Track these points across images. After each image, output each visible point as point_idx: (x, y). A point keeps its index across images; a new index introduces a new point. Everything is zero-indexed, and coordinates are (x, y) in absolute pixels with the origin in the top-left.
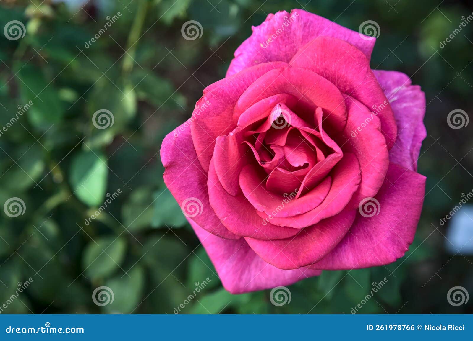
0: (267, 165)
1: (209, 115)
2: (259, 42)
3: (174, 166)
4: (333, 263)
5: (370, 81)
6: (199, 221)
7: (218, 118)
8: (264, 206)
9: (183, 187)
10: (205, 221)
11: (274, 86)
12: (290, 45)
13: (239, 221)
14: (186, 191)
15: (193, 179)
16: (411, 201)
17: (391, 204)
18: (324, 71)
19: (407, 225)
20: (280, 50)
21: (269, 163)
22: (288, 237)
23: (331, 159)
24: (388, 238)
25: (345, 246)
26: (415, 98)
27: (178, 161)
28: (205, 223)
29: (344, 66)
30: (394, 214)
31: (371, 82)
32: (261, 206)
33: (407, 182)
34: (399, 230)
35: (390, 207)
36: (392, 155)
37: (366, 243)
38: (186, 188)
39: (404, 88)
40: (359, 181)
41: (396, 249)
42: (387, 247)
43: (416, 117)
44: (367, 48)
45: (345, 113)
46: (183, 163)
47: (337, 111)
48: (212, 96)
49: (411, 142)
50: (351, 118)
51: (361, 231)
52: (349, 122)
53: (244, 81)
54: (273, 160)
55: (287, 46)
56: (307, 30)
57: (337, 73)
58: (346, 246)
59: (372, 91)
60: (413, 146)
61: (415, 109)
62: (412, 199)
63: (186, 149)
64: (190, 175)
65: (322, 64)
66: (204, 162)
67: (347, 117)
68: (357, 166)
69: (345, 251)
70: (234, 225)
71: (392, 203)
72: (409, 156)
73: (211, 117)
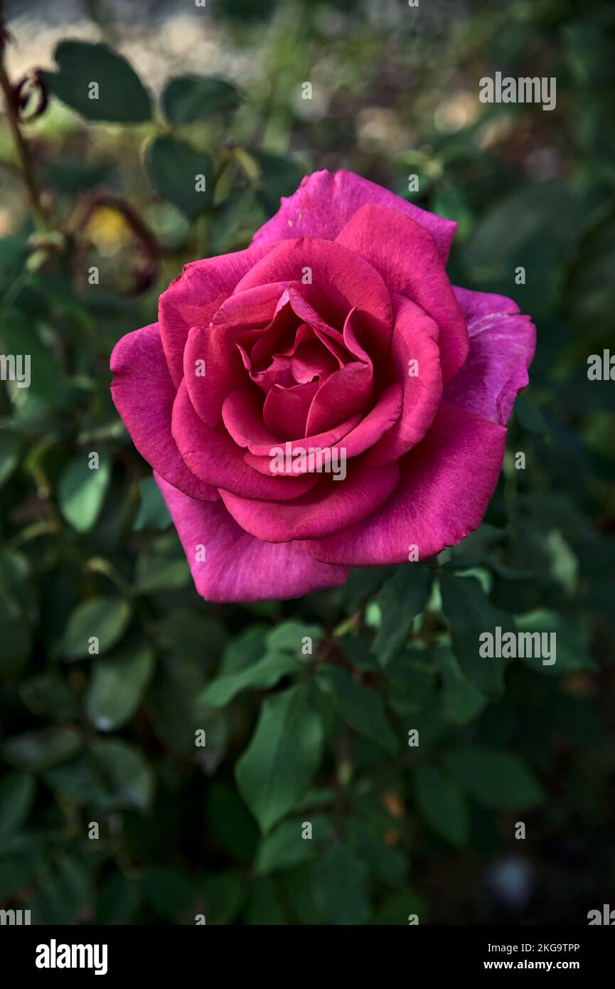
0: (260, 378)
1: (187, 301)
2: (287, 217)
3: (129, 374)
4: (354, 552)
5: (436, 275)
6: (158, 465)
7: (203, 309)
8: (249, 441)
9: (138, 407)
10: (166, 465)
11: (287, 266)
12: (329, 224)
13: (210, 462)
14: (142, 415)
15: (155, 400)
16: (480, 462)
17: (450, 466)
18: (372, 259)
19: (469, 499)
20: (316, 231)
21: (262, 374)
22: (285, 498)
23: (352, 370)
24: (437, 516)
25: (374, 527)
26: (518, 329)
27: (136, 367)
28: (167, 469)
29: (399, 250)
30: (451, 480)
31: (436, 277)
32: (244, 439)
33: (477, 434)
34: (456, 505)
35: (446, 469)
36: (469, 403)
37: (406, 523)
38: (143, 410)
39: (506, 316)
40: (396, 416)
41: (446, 532)
42: (434, 528)
43: (517, 358)
44: (442, 235)
45: (390, 316)
46: (143, 373)
47: (378, 311)
48: (195, 273)
49: (500, 390)
50: (398, 325)
51: (403, 506)
52: (395, 331)
53: (248, 259)
54: (270, 369)
55: (326, 225)
56: (355, 201)
57: (388, 261)
58: (377, 527)
59: (435, 289)
60: (503, 394)
61: (516, 345)
62: (481, 460)
63: (152, 355)
64: (152, 393)
65: (368, 246)
66: (176, 378)
67: (394, 323)
68: (399, 396)
69: (373, 534)
70: (202, 465)
71: (451, 464)
72: (494, 408)
73: (191, 304)
